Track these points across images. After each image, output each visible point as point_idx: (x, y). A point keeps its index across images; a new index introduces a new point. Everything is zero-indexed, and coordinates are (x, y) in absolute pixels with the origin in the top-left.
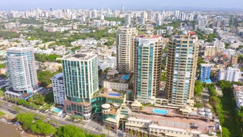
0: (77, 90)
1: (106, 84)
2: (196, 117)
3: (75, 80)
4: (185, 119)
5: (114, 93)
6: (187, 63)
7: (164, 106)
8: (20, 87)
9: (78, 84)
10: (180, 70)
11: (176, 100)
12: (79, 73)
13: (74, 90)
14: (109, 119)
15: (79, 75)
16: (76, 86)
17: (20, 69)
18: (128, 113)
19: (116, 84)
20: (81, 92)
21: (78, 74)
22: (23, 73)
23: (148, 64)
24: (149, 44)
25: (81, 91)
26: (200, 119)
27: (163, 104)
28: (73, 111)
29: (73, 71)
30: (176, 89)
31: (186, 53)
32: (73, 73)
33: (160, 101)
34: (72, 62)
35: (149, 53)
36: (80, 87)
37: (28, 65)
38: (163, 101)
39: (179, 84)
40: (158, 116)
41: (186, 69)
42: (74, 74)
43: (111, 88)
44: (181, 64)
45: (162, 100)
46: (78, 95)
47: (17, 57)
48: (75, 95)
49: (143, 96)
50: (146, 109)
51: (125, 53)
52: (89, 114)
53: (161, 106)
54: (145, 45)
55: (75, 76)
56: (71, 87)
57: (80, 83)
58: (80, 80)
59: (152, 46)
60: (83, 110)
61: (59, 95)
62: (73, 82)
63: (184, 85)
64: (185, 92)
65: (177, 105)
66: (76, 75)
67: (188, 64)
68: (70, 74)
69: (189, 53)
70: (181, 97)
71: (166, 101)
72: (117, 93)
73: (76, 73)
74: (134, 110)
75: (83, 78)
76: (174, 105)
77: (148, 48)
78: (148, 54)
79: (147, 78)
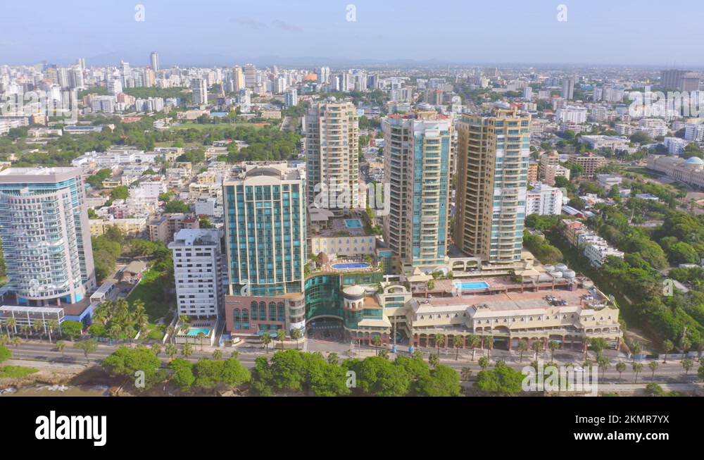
0: (270, 261)
1: (318, 243)
2: (550, 284)
3: (264, 236)
4: (527, 292)
5: (345, 262)
6: (520, 169)
7: (476, 273)
8: (52, 287)
9: (274, 245)
10: (507, 185)
11: (499, 256)
12: (278, 215)
13: (262, 264)
14: (365, 322)
15: (278, 220)
16: (266, 253)
17: (53, 231)
18: (404, 302)
19: (344, 239)
20: (279, 267)
21: (273, 218)
22: (62, 243)
23: (438, 178)
24: (439, 130)
25: (279, 263)
26: (556, 287)
27: (468, 270)
28: (253, 324)
29: (260, 211)
30: (498, 228)
31: (517, 146)
32: (260, 218)
33: (462, 263)
34: (259, 188)
35: (439, 152)
36: (279, 254)
37: (72, 218)
38: (469, 263)
39: (505, 216)
40: (470, 297)
41: (518, 182)
42: (264, 219)
43: (333, 251)
44: (508, 172)
45: (466, 260)
46: (271, 276)
47: (45, 196)
48: (262, 276)
49: (425, 256)
50: (439, 286)
51: (337, 166)
52: (303, 323)
53: (468, 274)
54: (430, 135)
55: (264, 226)
56: (253, 257)
57: (279, 243)
58: (278, 234)
59: (445, 136)
60: (288, 314)
61: (194, 290)
62: (260, 242)
63: (516, 219)
64: (518, 233)
65: (502, 267)
66: (269, 221)
67: (523, 172)
68: (251, 220)
69: (525, 146)
70: (509, 247)
71: (476, 262)
72: (351, 262)
73: (269, 217)
74: (417, 291)
75: (287, 229)
76: (496, 267)
77: (437, 141)
78: (436, 155)
79: (434, 213)
